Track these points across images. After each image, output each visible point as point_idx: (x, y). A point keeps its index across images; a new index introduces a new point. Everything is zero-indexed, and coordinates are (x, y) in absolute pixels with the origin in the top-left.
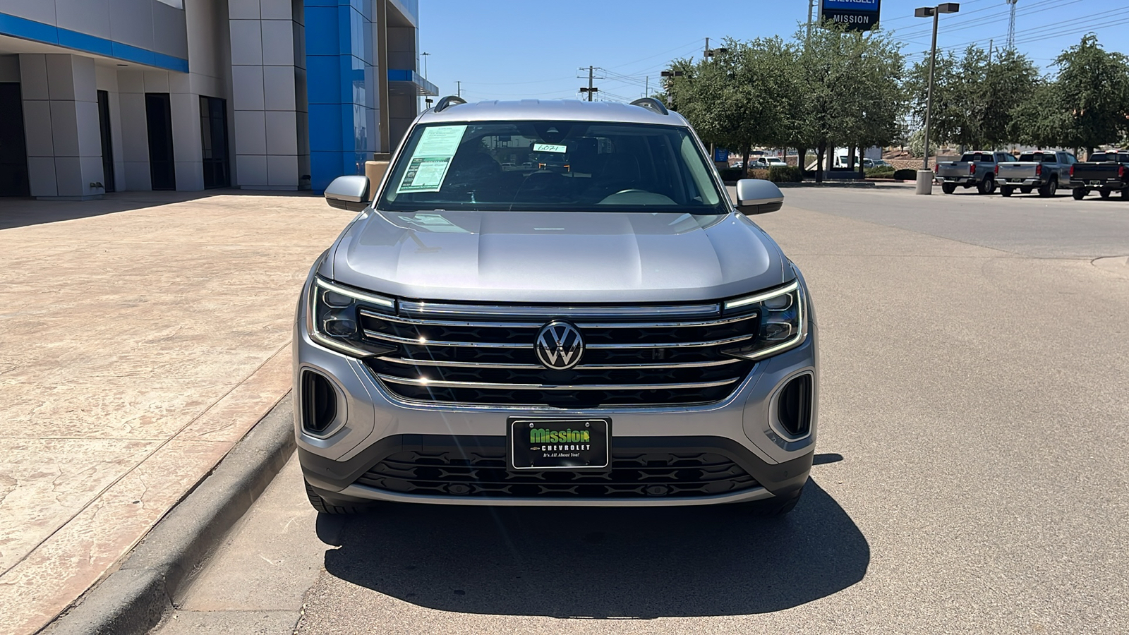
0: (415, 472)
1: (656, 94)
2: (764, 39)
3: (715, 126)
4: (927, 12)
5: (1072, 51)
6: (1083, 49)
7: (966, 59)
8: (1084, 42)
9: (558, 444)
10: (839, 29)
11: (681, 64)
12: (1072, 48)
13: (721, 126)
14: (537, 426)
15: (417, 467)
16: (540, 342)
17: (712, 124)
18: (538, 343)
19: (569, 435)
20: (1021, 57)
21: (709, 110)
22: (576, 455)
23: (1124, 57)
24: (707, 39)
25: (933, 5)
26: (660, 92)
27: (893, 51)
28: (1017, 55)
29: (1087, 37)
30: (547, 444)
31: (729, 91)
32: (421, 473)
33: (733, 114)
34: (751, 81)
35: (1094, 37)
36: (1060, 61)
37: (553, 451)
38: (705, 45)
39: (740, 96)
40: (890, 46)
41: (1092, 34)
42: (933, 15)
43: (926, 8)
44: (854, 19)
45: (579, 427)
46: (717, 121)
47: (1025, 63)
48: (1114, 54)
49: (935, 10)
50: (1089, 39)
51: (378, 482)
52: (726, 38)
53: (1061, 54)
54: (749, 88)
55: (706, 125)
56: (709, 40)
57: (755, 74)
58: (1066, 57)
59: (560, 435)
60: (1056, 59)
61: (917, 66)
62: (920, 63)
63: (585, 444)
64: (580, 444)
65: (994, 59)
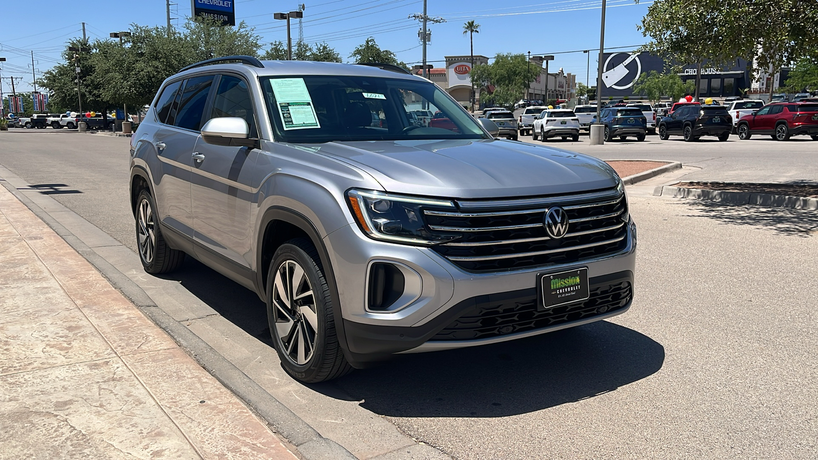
0: (481, 323)
1: (59, 65)
2: (161, 27)
3: (133, 91)
4: (282, 16)
5: (361, 48)
6: (368, 47)
7: (297, 50)
8: (367, 42)
9: (565, 287)
10: (216, 23)
11: (79, 41)
12: (361, 46)
13: (137, 91)
14: (555, 277)
15: (482, 319)
16: (548, 222)
17: (130, 90)
18: (546, 223)
19: (570, 280)
20: (331, 50)
21: (124, 78)
22: (574, 293)
23: (392, 54)
24: (83, 24)
25: (286, 12)
26: (62, 63)
27: (254, 42)
28: (328, 49)
29: (369, 39)
30: (559, 289)
31: (140, 65)
32: (485, 322)
33: (145, 83)
34: (156, 58)
35: (373, 40)
36: (355, 55)
37: (563, 293)
38: (82, 28)
39: (149, 69)
40: (252, 38)
41: (372, 38)
42: (286, 19)
43: (281, 14)
44: (218, 17)
45: (574, 275)
46: (133, 87)
47: (334, 55)
48: (386, 51)
49: (287, 15)
50: (370, 41)
51: (451, 336)
52: (133, 24)
53: (355, 49)
54: (156, 63)
55: (125, 91)
56: (85, 25)
57: (159, 52)
58: (358, 52)
59: (566, 282)
60: (353, 53)
61: (268, 53)
62: (269, 51)
63: (578, 285)
64: (575, 285)
65: (315, 51)
